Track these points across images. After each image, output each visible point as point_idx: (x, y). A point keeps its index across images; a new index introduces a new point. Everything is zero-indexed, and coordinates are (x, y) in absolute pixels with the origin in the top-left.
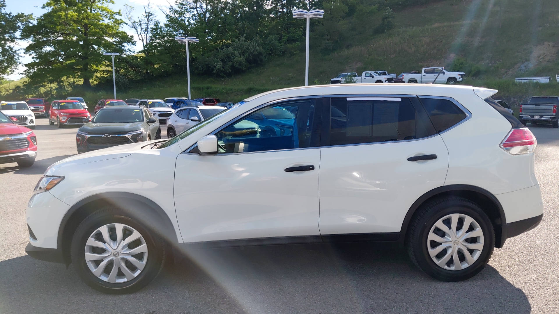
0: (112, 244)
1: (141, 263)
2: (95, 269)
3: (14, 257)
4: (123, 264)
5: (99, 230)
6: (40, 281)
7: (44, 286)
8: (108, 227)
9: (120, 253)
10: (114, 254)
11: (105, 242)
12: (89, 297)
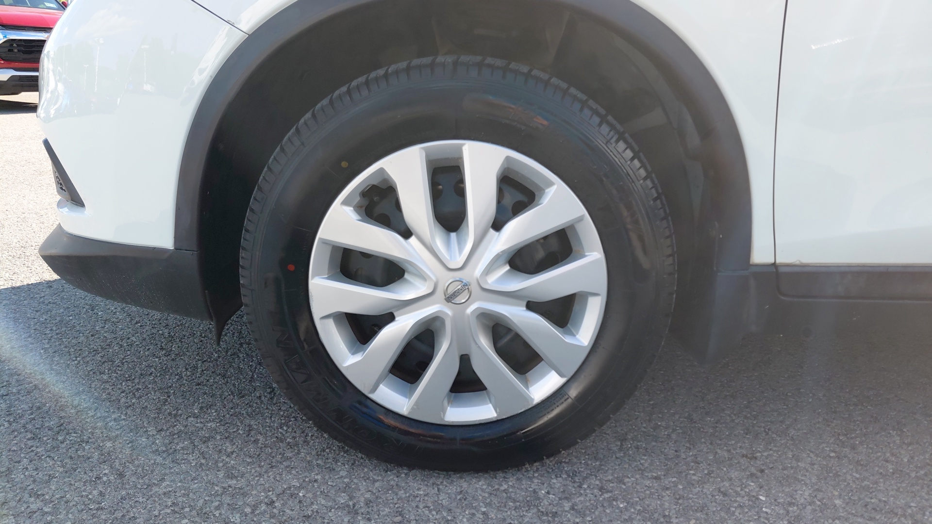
0: (438, 240)
1: (568, 340)
2: (353, 354)
3: (33, 281)
4: (484, 342)
5: (381, 171)
6: (105, 377)
7: (123, 400)
8: (427, 156)
9: (474, 288)
10: (451, 291)
11: (406, 233)
12: (319, 477)
